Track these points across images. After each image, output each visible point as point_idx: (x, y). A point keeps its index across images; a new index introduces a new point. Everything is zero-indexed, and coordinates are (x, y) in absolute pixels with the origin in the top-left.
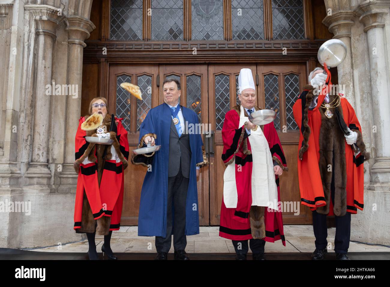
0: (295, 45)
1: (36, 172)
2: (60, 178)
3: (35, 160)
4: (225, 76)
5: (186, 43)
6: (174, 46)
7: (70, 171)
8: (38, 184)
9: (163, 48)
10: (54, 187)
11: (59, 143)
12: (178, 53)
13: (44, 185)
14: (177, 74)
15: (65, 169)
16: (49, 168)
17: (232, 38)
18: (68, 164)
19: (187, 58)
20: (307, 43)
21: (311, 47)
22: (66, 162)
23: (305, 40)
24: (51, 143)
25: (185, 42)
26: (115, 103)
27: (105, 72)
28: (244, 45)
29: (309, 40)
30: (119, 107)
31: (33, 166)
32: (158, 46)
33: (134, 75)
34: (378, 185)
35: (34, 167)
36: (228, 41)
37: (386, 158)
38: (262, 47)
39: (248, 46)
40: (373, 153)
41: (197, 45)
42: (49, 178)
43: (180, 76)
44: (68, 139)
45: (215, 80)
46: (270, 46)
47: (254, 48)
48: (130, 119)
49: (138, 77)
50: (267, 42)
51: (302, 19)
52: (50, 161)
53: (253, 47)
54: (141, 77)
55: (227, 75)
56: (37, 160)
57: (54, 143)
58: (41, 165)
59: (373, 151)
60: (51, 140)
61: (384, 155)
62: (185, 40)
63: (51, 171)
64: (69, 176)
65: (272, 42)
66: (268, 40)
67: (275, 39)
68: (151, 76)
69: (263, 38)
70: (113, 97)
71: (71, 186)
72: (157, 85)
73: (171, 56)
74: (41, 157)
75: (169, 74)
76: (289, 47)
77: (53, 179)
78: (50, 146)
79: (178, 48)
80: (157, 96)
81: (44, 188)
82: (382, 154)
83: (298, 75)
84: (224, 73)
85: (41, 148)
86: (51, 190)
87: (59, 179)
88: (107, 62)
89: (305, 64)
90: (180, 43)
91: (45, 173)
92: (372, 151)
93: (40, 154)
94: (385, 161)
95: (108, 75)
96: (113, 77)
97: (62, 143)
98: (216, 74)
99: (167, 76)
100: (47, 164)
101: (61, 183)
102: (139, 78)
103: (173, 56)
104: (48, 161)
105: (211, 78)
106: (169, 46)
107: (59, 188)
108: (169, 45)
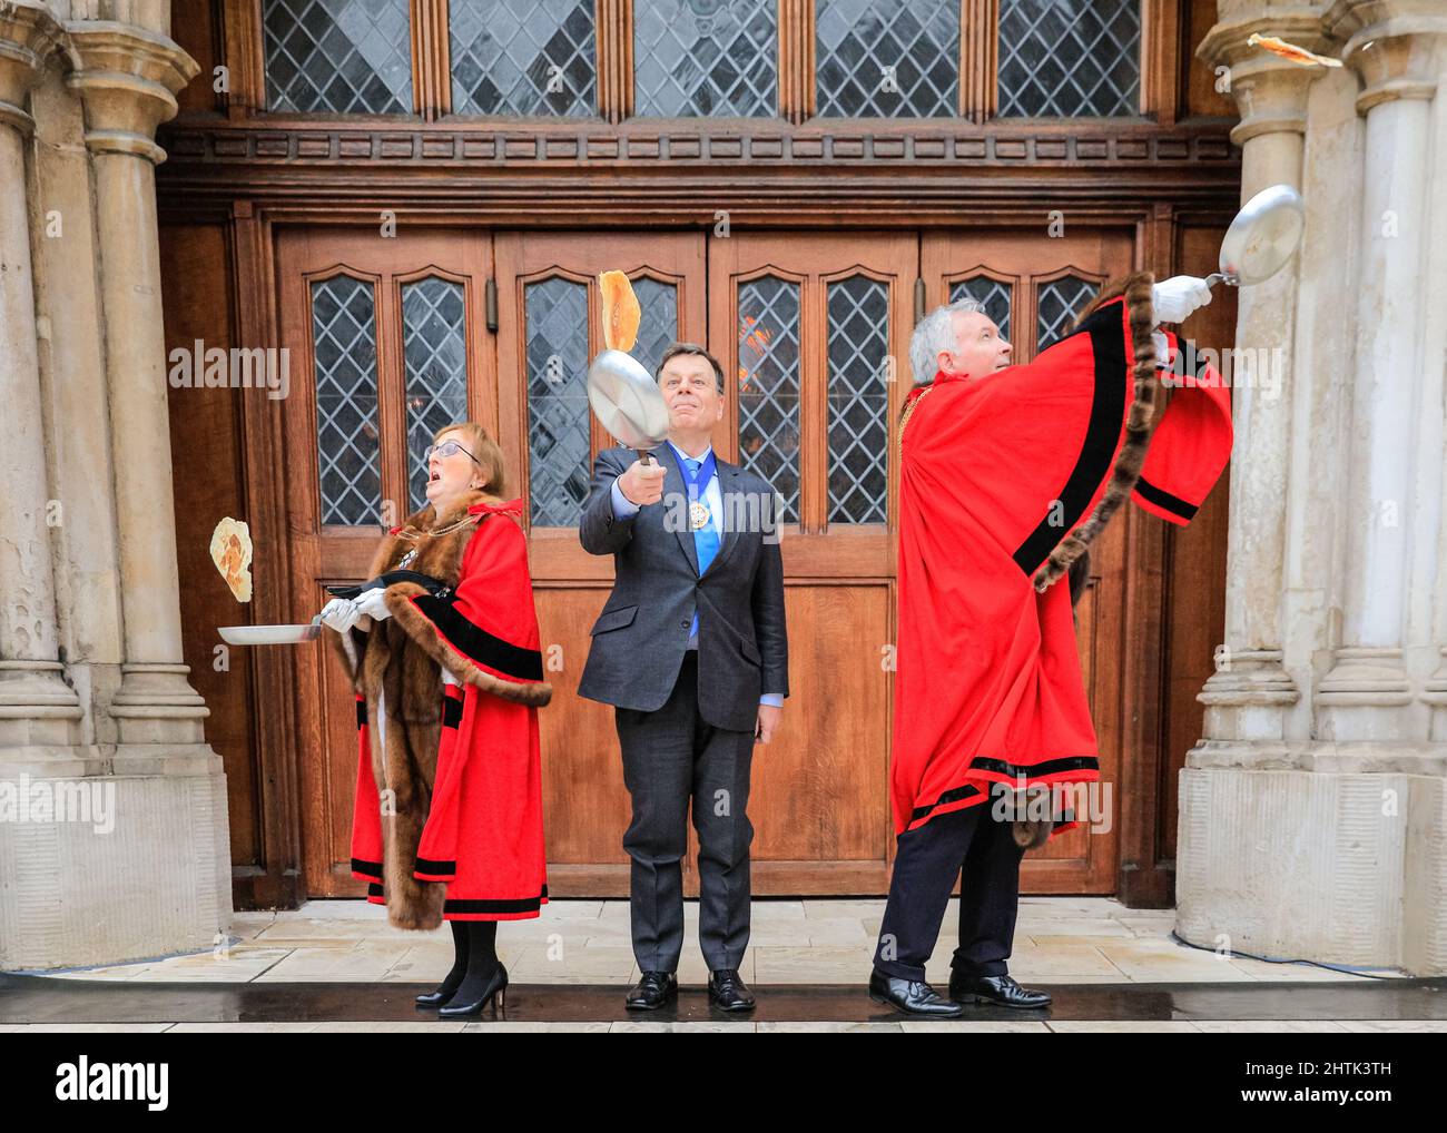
0: (1090, 148)
1: (22, 698)
2: (116, 718)
3: (14, 654)
4: (780, 286)
5: (610, 133)
6: (556, 149)
7: (152, 691)
8: (34, 741)
9: (508, 158)
10: (94, 751)
11: (95, 583)
12: (575, 181)
13: (61, 745)
14: (574, 277)
15: (132, 685)
16: (70, 683)
17: (814, 109)
18: (138, 663)
19: (613, 201)
20: (1145, 137)
21: (1160, 158)
22: (131, 658)
23: (1136, 123)
24: (66, 582)
25: (602, 128)
26: (309, 405)
27: (257, 265)
28: (866, 143)
29: (1153, 124)
30: (330, 419)
31: (8, 674)
32: (485, 146)
33: (387, 280)
34: (1327, 751)
35: (12, 678)
36: (793, 122)
37: (1371, 652)
38: (942, 157)
39: (881, 148)
40: (1331, 631)
41: (657, 141)
42: (76, 721)
43: (585, 285)
44: (130, 565)
45: (739, 303)
46: (978, 149)
47: (909, 160)
48: (378, 475)
49: (405, 288)
50: (968, 129)
51: (1134, 17)
52: (72, 656)
53: (902, 157)
54: (415, 288)
55: (792, 283)
56: (20, 653)
57: (77, 582)
58: (37, 671)
59: (1332, 623)
60: (64, 570)
61: (1364, 640)
62: (602, 113)
63: (76, 693)
64: (151, 711)
65: (991, 129)
66: (974, 121)
67: (1007, 115)
68: (463, 284)
69: (951, 111)
70: (302, 377)
71: (161, 751)
72: (488, 324)
73: (544, 193)
74: (34, 638)
75: (538, 277)
76: (1064, 158)
77: (87, 722)
78: (64, 597)
79: (575, 157)
80: (492, 377)
81: (61, 757)
82: (1359, 637)
83: (1099, 285)
84: (776, 273)
85: (30, 604)
86: (87, 763)
87: (110, 721)
88: (264, 216)
89: (1129, 233)
90: (582, 129)
91: (59, 702)
92: (1328, 622)
93: (30, 630)
94: (1365, 664)
95: (272, 279)
96: (293, 287)
97: (110, 581)
98: (743, 278)
99: (527, 285)
100: (59, 666)
101: (119, 737)
102: (409, 291)
103: (551, 193)
104: (62, 654)
105: (722, 291)
106: (533, 145)
107: (117, 757)
108: (534, 141)
